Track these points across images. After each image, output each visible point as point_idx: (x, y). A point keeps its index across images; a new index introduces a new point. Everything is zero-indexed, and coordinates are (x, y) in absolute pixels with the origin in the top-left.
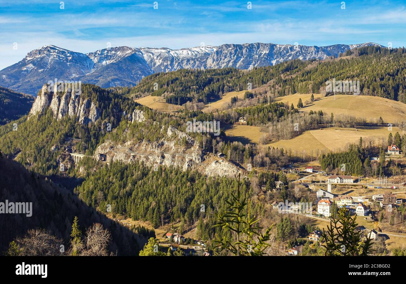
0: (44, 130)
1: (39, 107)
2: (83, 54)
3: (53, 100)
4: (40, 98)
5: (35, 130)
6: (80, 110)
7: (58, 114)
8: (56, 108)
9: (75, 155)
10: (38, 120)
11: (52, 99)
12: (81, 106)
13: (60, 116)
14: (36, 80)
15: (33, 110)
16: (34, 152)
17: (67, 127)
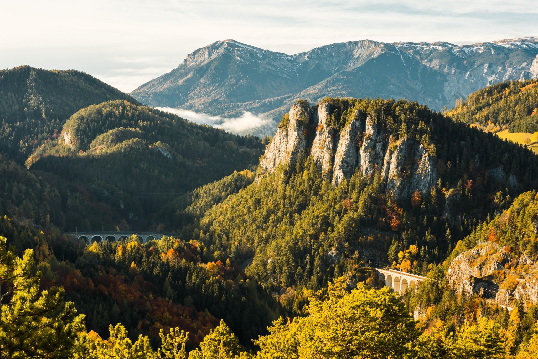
0: (302, 207)
1: (283, 155)
2: (287, 56)
3: (317, 138)
4: (284, 133)
5: (281, 207)
6: (389, 163)
7: (332, 172)
8: (327, 157)
9: (390, 273)
10: (286, 182)
11: (315, 136)
12: (391, 154)
13: (339, 174)
14: (204, 104)
15: (268, 160)
16: (287, 261)
17: (361, 204)
